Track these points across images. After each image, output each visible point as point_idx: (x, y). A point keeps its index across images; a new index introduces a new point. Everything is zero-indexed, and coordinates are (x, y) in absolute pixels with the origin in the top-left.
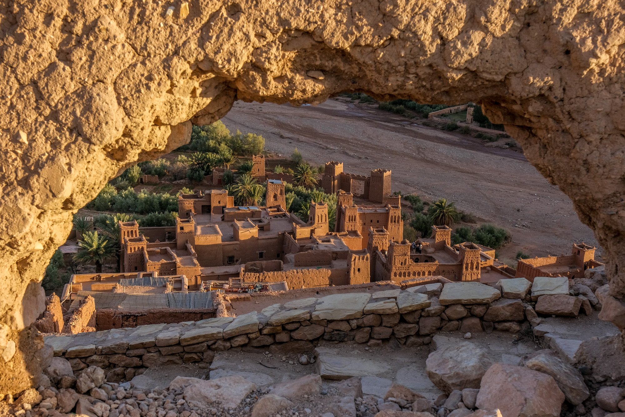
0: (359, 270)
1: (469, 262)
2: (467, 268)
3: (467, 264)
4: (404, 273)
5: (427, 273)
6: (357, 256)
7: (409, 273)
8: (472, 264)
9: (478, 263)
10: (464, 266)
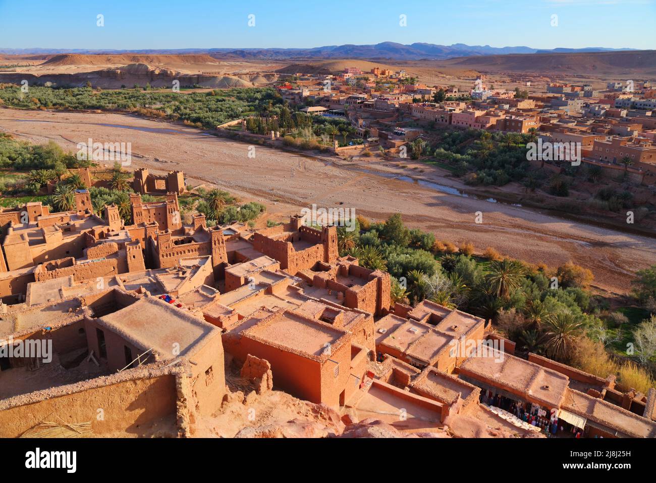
0: (134, 257)
1: (216, 239)
2: (215, 244)
3: (215, 241)
4: (170, 254)
5: (186, 251)
6: (131, 247)
7: (173, 253)
8: (219, 241)
9: (223, 240)
10: (213, 244)
